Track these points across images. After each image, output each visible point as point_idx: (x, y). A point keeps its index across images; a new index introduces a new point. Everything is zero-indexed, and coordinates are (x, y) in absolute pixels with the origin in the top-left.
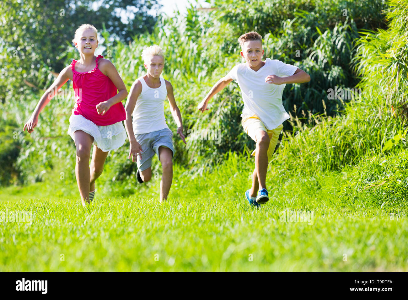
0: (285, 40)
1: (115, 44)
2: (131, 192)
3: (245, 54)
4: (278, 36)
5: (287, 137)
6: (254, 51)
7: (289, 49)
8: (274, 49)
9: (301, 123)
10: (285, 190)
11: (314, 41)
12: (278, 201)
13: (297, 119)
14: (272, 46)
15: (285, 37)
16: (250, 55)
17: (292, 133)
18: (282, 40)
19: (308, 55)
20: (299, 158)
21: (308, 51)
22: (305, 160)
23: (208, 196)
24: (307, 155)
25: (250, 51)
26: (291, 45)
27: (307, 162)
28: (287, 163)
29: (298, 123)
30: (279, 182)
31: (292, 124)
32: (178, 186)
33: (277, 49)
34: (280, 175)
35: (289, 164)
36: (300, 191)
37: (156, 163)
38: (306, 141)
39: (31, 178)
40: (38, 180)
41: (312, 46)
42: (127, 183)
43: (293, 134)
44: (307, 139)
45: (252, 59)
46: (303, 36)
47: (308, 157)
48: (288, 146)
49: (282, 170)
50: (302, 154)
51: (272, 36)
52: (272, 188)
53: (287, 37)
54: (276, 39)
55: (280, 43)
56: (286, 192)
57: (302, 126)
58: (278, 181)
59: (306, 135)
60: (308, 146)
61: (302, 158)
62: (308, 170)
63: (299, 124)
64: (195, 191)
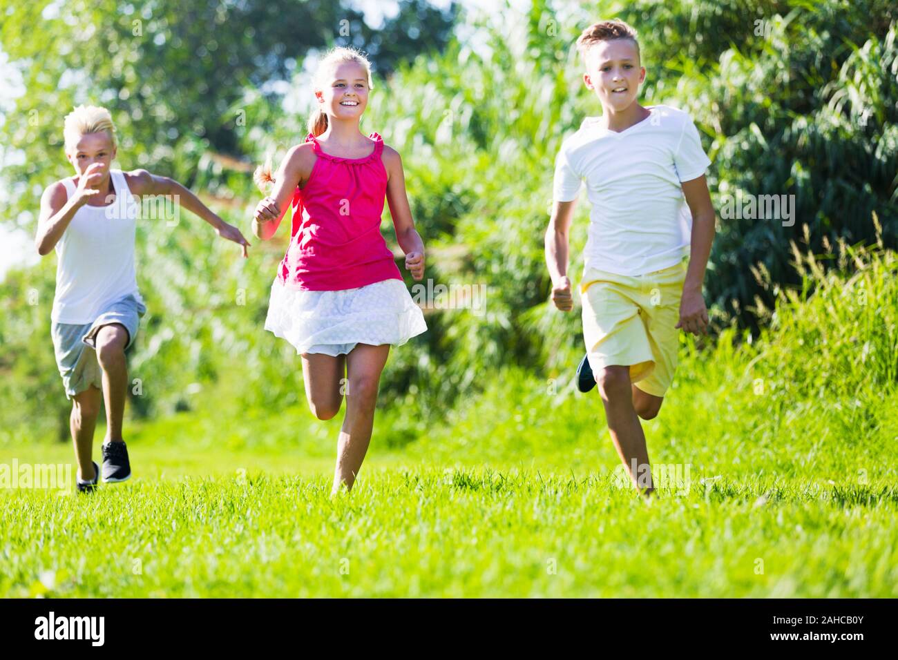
0: (770, 66)
2: (409, 437)
4: (754, 56)
5: (789, 301)
6: (616, 67)
7: (782, 86)
8: (744, 89)
9: (822, 268)
11: (840, 66)
12: (774, 458)
13: (811, 259)
14: (739, 80)
15: (769, 58)
17: (799, 293)
18: (762, 65)
19: (827, 100)
20: (820, 352)
21: (825, 91)
22: (836, 356)
23: (599, 447)
24: (839, 344)
25: (606, 68)
26: (785, 76)
27: (840, 363)
28: (791, 365)
29: (814, 267)
30: (774, 412)
31: (801, 271)
32: (525, 421)
33: (752, 87)
34: (774, 394)
35: (796, 366)
36: (827, 433)
37: (467, 365)
38: (837, 312)
39: (164, 404)
40: (182, 407)
41: (836, 79)
42: (398, 416)
43: (804, 295)
44: (839, 306)
45: (613, 86)
46: (812, 56)
47: (841, 350)
48: (792, 326)
50: (825, 342)
51: (739, 57)
52: (755, 426)
53: (775, 57)
54: (747, 64)
55: (759, 72)
56: (794, 435)
57: (826, 273)
58: (770, 409)
59: (836, 298)
60: (842, 323)
61: (826, 352)
62: (842, 381)
63: (817, 270)
64: (566, 433)
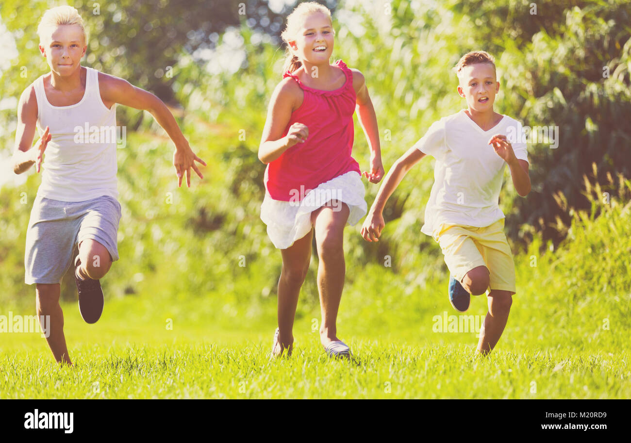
0: (569, 44)
1: (261, 48)
3: (466, 88)
4: (558, 38)
5: (581, 220)
6: (481, 84)
8: (550, 61)
10: (578, 315)
11: (622, 47)
13: (598, 189)
14: (547, 55)
15: (569, 39)
16: (475, 91)
17: (589, 215)
18: (564, 44)
19: (612, 72)
20: (604, 258)
21: (610, 65)
22: (615, 261)
24: (618, 252)
25: (474, 84)
26: (581, 53)
27: (619, 266)
28: (582, 267)
29: (600, 195)
30: (569, 302)
31: (590, 198)
33: (556, 61)
34: (569, 288)
35: (586, 268)
38: (617, 228)
41: (620, 56)
43: (592, 216)
44: (618, 224)
45: (479, 96)
46: (602, 39)
47: (619, 257)
48: (583, 239)
49: (574, 280)
50: (608, 251)
51: (547, 38)
52: (555, 312)
53: (573, 39)
54: (553, 43)
55: (562, 49)
56: (583, 319)
57: (610, 200)
58: (566, 299)
59: (616, 218)
60: (620, 237)
61: (608, 258)
62: (620, 280)
